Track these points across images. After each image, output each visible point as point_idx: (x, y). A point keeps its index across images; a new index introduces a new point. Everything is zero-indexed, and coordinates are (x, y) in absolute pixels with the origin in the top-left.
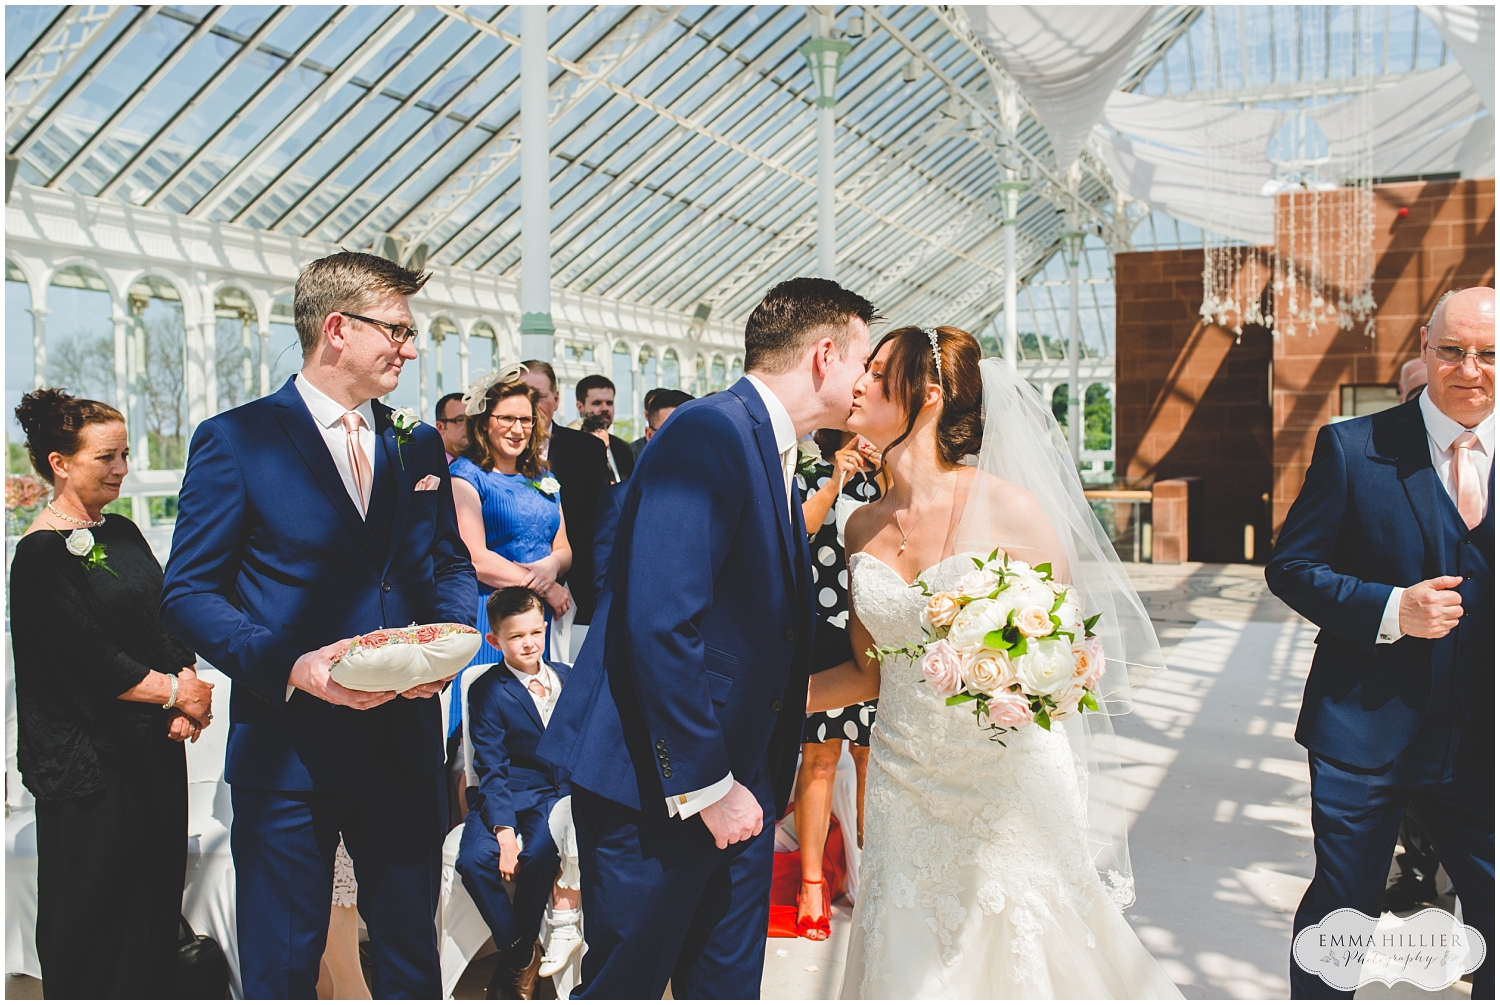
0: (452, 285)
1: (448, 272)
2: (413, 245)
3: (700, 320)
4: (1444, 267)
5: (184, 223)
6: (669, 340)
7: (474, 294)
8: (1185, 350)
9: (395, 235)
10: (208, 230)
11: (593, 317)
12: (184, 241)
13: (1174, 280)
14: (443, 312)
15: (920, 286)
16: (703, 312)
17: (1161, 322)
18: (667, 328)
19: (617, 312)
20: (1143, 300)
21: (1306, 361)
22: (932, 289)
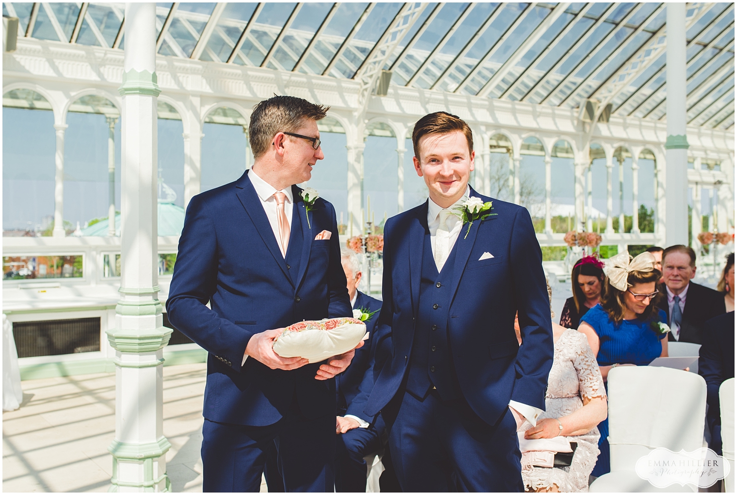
0: (628, 127)
1: (625, 119)
2: (603, 105)
5: (474, 100)
7: (641, 133)
9: (592, 100)
10: (486, 103)
12: (474, 110)
14: (622, 144)
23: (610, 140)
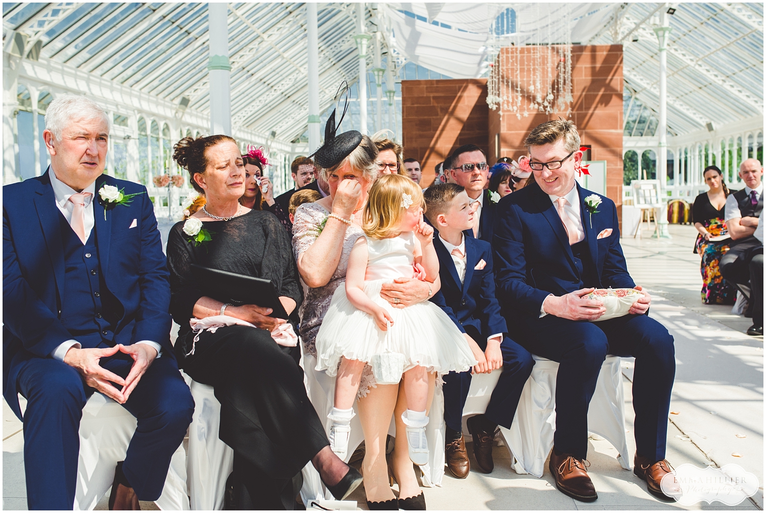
0: (51, 70)
1: (49, 62)
3: (183, 106)
4: (582, 87)
6: (165, 118)
7: (63, 78)
8: (438, 132)
9: (20, 31)
11: (127, 100)
13: (432, 95)
15: (289, 97)
16: (185, 102)
17: (426, 117)
18: (164, 111)
19: (140, 98)
20: (416, 105)
21: (517, 134)
22: (293, 100)
23: (36, 82)
